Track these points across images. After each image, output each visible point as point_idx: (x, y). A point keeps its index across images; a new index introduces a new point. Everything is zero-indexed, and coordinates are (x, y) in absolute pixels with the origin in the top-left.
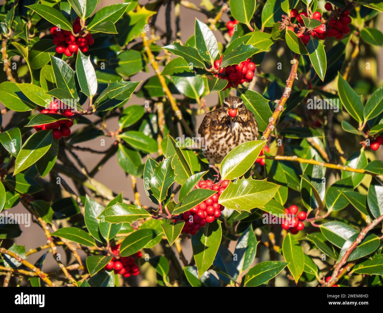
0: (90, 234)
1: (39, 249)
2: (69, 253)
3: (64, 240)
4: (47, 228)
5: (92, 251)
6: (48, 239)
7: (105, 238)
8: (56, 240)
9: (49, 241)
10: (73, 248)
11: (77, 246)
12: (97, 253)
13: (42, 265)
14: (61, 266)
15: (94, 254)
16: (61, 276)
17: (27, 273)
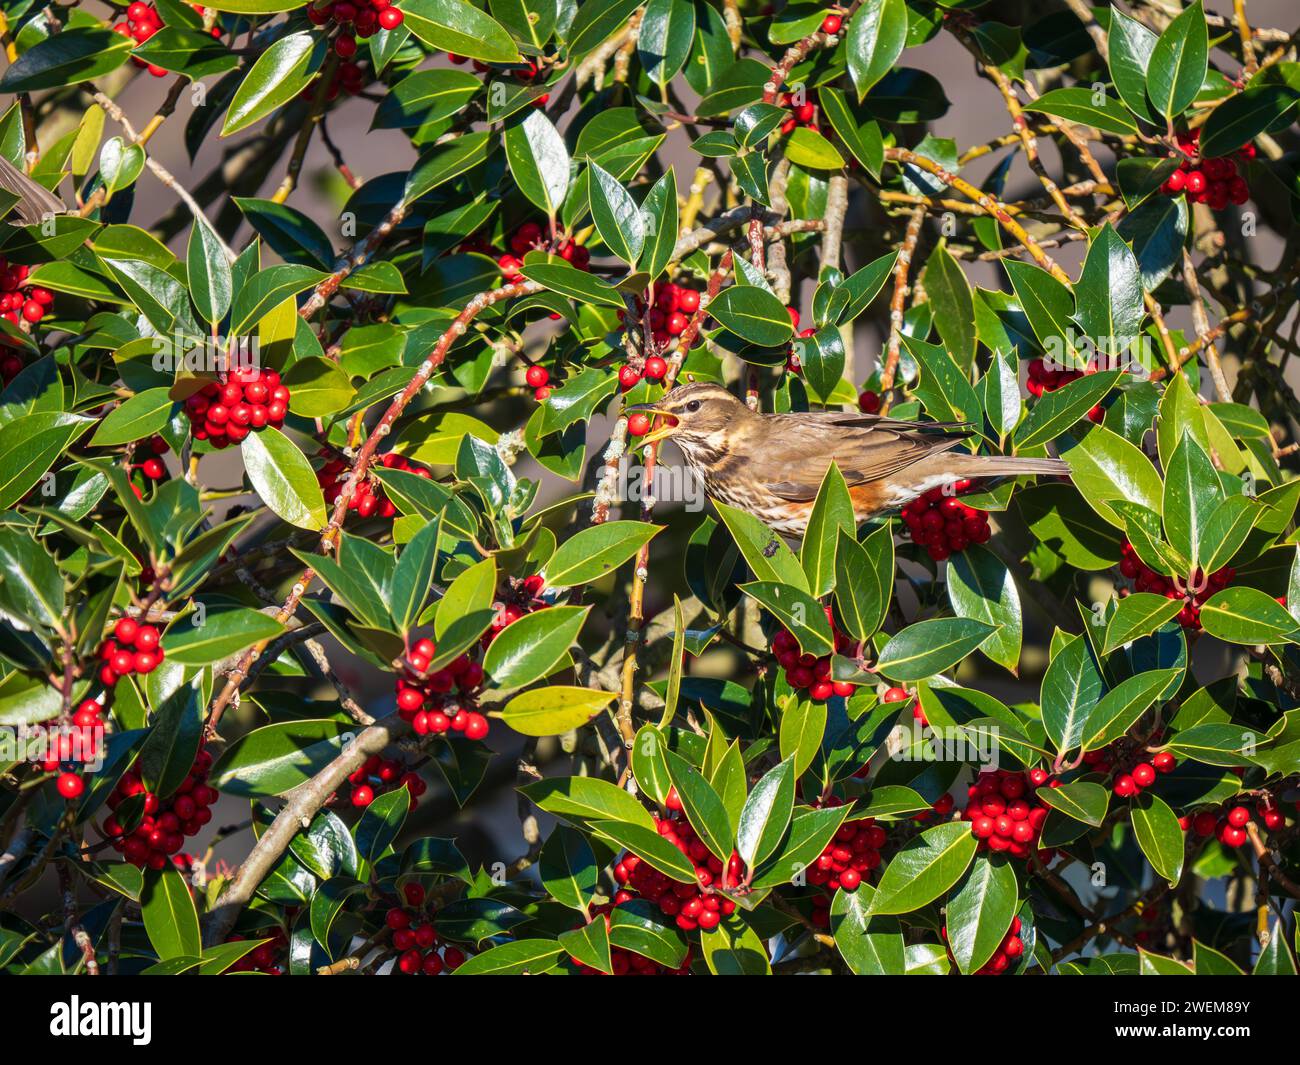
0: (1123, 103)
1: (995, 145)
2: (1069, 153)
3: (1057, 121)
4: (1012, 92)
5: (1129, 146)
6: (1015, 121)
7: (1162, 113)
8: (1035, 121)
9: (1018, 126)
10: (1079, 140)
11: (1091, 134)
12: (1141, 150)
13: (1003, 183)
14: (1050, 186)
15: (1134, 153)
16: (1049, 212)
17: (964, 207)
